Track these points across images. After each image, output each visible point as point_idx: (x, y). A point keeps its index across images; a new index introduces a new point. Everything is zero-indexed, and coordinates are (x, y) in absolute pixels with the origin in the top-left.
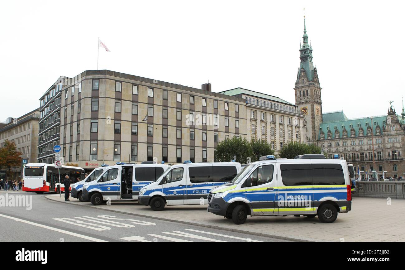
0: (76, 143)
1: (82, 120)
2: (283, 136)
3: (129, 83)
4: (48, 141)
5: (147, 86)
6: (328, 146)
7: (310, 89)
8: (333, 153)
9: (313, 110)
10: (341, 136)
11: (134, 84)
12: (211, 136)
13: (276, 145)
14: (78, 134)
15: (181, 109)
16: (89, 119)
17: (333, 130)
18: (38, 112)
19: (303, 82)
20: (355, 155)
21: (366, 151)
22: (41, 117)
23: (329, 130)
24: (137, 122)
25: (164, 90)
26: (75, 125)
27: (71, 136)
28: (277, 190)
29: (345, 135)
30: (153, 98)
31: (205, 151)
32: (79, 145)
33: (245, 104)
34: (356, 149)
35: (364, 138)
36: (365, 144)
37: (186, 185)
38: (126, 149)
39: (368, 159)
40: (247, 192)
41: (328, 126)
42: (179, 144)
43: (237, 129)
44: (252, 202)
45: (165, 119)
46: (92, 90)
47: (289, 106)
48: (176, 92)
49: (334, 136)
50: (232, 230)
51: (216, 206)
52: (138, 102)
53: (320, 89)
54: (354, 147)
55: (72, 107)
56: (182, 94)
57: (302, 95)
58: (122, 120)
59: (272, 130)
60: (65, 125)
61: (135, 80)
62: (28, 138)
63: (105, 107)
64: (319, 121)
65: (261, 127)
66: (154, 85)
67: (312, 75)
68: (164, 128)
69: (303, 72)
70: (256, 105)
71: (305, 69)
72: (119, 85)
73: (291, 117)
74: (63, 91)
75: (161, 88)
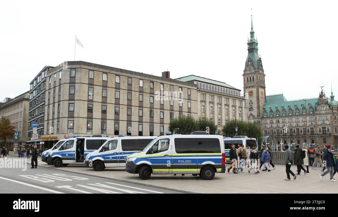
0: (57, 119)
1: (61, 101)
2: (228, 115)
3: (100, 71)
4: (36, 117)
5: (115, 74)
6: (271, 123)
7: (255, 75)
8: (274, 128)
9: (258, 93)
10: (281, 114)
11: (104, 73)
12: (167, 114)
13: (222, 122)
14: (59, 112)
15: (143, 92)
16: (67, 100)
17: (274, 110)
18: (28, 94)
19: (250, 70)
20: (292, 130)
21: (301, 127)
22: (31, 98)
23: (271, 110)
24: (107, 103)
25: (128, 77)
26: (56, 105)
27: (53, 114)
28: (171, 156)
30: (120, 83)
31: (162, 127)
32: (59, 121)
33: (196, 88)
34: (293, 125)
35: (299, 117)
36: (301, 121)
37: (119, 153)
38: (97, 124)
39: (303, 134)
40: (150, 157)
41: (276, 105)
42: (141, 121)
43: (189, 108)
44: (154, 164)
45: (129, 100)
46: (70, 77)
47: (233, 90)
48: (138, 78)
49: (275, 115)
51: (129, 167)
52: (107, 87)
53: (264, 75)
54: (292, 124)
55: (54, 91)
56: (144, 80)
57: (249, 81)
58: (94, 102)
59: (219, 110)
60: (49, 105)
61: (105, 69)
62: (20, 115)
63: (80, 91)
64: (263, 102)
65: (209, 107)
66: (120, 73)
67: (258, 64)
68: (128, 108)
69: (250, 61)
70: (205, 90)
71: (252, 59)
72: (92, 73)
73: (235, 99)
74: (47, 77)
75: (126, 76)
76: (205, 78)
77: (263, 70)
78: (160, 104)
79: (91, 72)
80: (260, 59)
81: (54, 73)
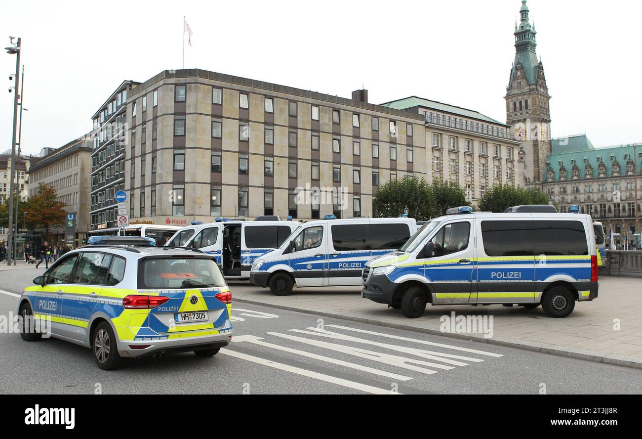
0: (150, 187)
1: (159, 150)
2: (485, 176)
3: (235, 90)
4: (106, 184)
5: (263, 95)
6: (561, 192)
7: (531, 98)
8: (568, 203)
10: (583, 176)
11: (242, 92)
12: (367, 175)
13: (473, 190)
14: (154, 173)
15: (318, 131)
16: (171, 148)
17: (569, 167)
18: (89, 138)
19: (519, 86)
20: (605, 207)
21: (624, 200)
22: (95, 147)
23: (562, 166)
24: (248, 153)
25: (290, 101)
26: (149, 158)
27: (142, 176)
28: (476, 263)
29: (602, 174)
30: (273, 113)
31: (358, 200)
32: (155, 191)
33: (423, 123)
34: (607, 197)
35: (620, 180)
36: (623, 189)
37: (327, 255)
38: (230, 196)
39: (627, 214)
40: (426, 266)
43: (410, 164)
44: (435, 282)
45: (293, 147)
46: (175, 102)
47: (495, 126)
48: (310, 103)
49: (570, 176)
50: (402, 328)
51: (376, 287)
52: (248, 121)
53: (549, 98)
54: (604, 194)
55: (144, 130)
56: (320, 107)
57: (518, 109)
58: (224, 151)
59: (467, 166)
60: (133, 158)
61: (244, 84)
62: (74, 180)
63: (195, 129)
64: (545, 151)
65: (449, 161)
66: (274, 94)
67: (535, 75)
68: (291, 163)
69: (520, 69)
70: (441, 125)
71: (524, 65)
72: (218, 93)
73: (499, 145)
74: (128, 103)
75: (286, 97)
76: (438, 103)
77: (546, 87)
78: (354, 155)
79: (216, 91)
80: (541, 65)
81: (141, 95)
